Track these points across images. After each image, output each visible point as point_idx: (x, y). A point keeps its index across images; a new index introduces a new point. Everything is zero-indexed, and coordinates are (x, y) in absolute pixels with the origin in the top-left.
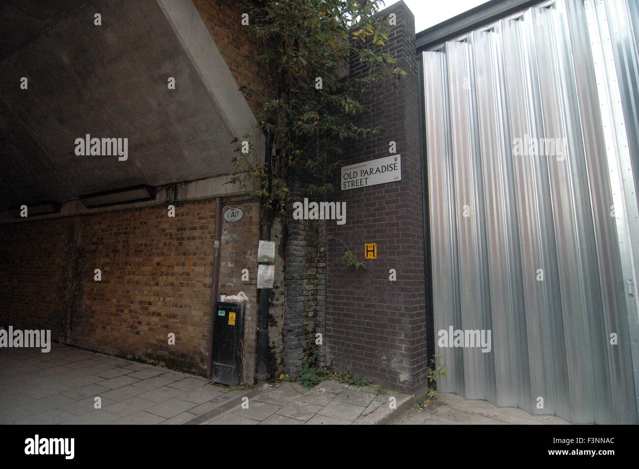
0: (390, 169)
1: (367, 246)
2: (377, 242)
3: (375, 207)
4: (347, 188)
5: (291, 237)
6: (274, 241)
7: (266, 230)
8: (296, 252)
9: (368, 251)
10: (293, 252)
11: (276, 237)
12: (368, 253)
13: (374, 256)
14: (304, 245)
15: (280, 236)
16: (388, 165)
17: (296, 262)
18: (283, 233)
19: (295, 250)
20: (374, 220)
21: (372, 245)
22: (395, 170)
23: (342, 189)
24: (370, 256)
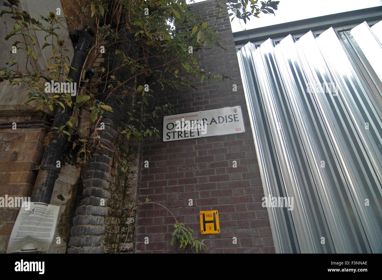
0: (228, 120)
1: (204, 215)
2: (220, 209)
3: (212, 162)
4: (172, 139)
5: (88, 200)
6: (57, 204)
7: (44, 180)
8: (92, 227)
9: (205, 222)
10: (87, 226)
11: (61, 197)
12: (206, 224)
13: (215, 229)
14: (107, 214)
15: (68, 197)
16: (226, 116)
17: (90, 246)
18: (73, 191)
19: (91, 223)
20: (213, 179)
21: (212, 212)
22: (235, 121)
23: (165, 140)
24: (210, 230)
